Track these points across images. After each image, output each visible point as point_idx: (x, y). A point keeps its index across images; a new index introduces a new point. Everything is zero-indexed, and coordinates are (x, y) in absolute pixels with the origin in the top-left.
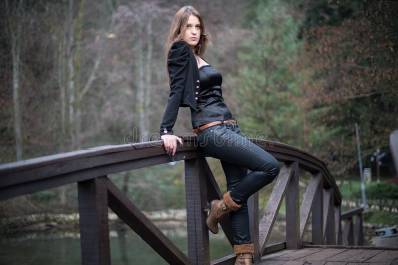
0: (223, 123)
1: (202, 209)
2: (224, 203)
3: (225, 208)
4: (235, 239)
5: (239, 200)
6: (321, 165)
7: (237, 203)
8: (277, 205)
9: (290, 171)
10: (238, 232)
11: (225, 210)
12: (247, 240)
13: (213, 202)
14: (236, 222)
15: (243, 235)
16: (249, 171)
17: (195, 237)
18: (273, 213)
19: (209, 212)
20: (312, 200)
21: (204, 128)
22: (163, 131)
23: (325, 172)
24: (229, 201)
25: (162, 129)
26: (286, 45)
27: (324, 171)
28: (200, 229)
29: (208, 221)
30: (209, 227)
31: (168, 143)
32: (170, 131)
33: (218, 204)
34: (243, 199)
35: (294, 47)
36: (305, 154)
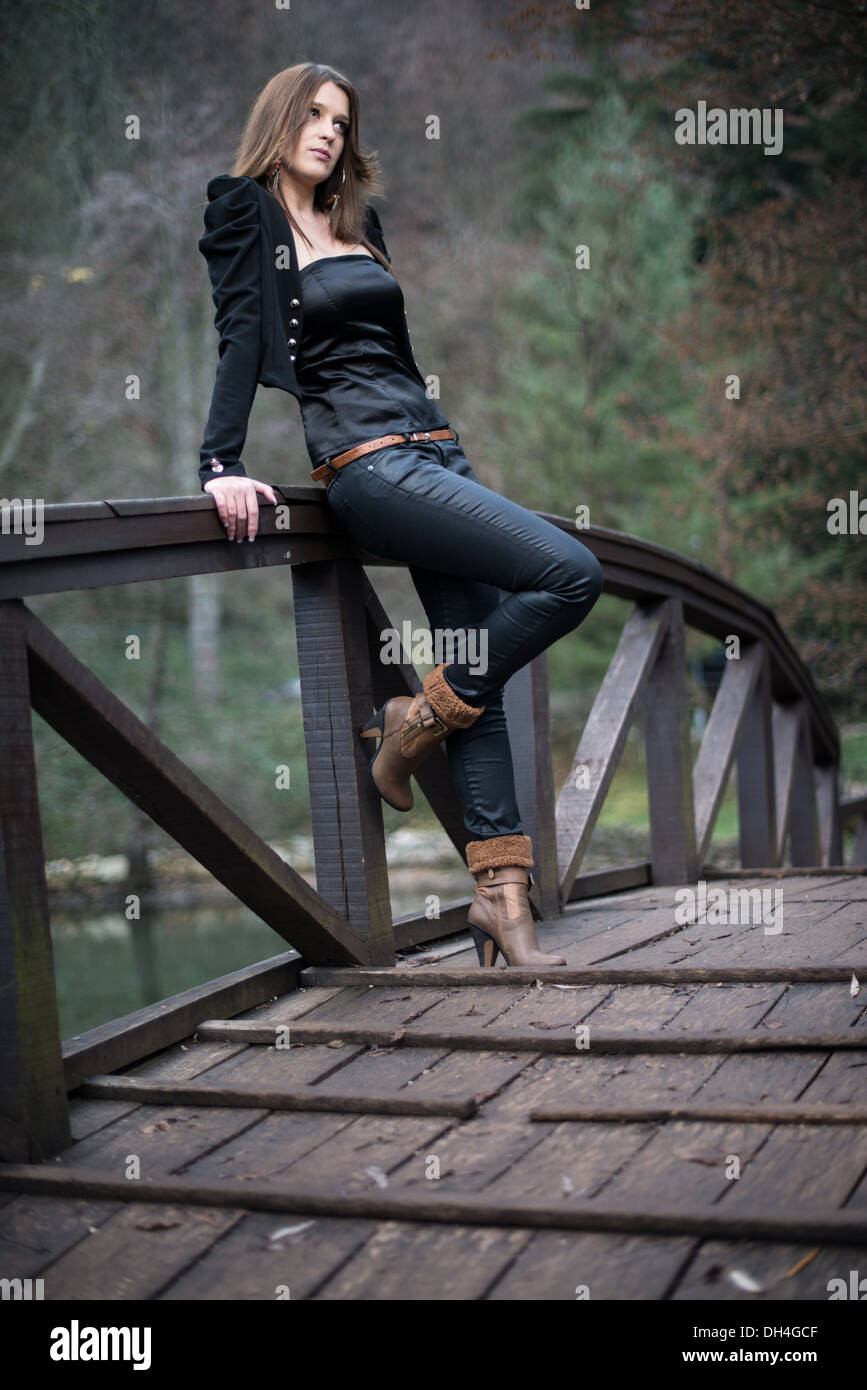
0: (408, 442)
1: (354, 730)
2: (426, 703)
3: (432, 720)
4: (468, 824)
5: (473, 693)
6: (763, 619)
7: (468, 700)
8: (615, 737)
9: (654, 626)
10: (476, 801)
11: (432, 726)
12: (509, 823)
13: (391, 706)
14: (469, 768)
15: (492, 809)
16: (503, 596)
17: (336, 824)
18: (601, 762)
19: (378, 740)
20: (733, 731)
21: (347, 460)
22: (209, 467)
23: (776, 644)
24: (442, 697)
25: (206, 462)
26: (655, 283)
27: (771, 637)
28: (350, 796)
29: (378, 766)
30: (382, 787)
31: (231, 503)
32: (233, 467)
33: (406, 711)
34: (487, 688)
35: (680, 287)
36: (705, 575)
